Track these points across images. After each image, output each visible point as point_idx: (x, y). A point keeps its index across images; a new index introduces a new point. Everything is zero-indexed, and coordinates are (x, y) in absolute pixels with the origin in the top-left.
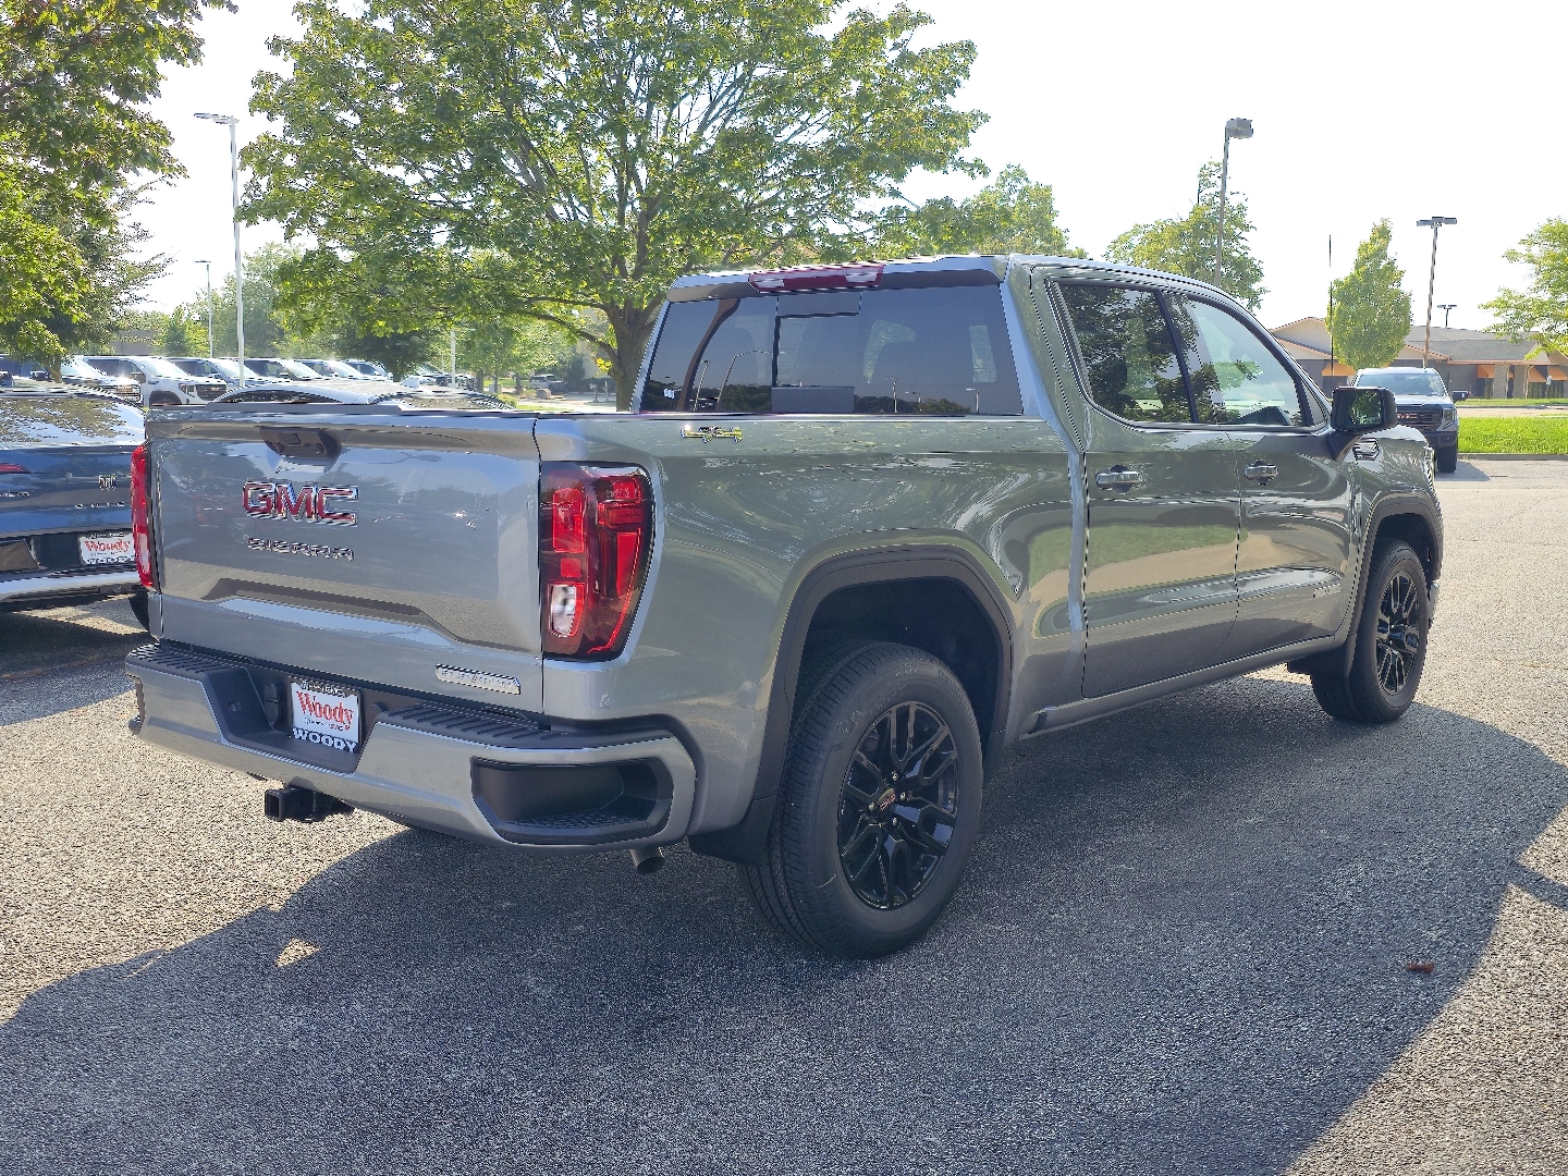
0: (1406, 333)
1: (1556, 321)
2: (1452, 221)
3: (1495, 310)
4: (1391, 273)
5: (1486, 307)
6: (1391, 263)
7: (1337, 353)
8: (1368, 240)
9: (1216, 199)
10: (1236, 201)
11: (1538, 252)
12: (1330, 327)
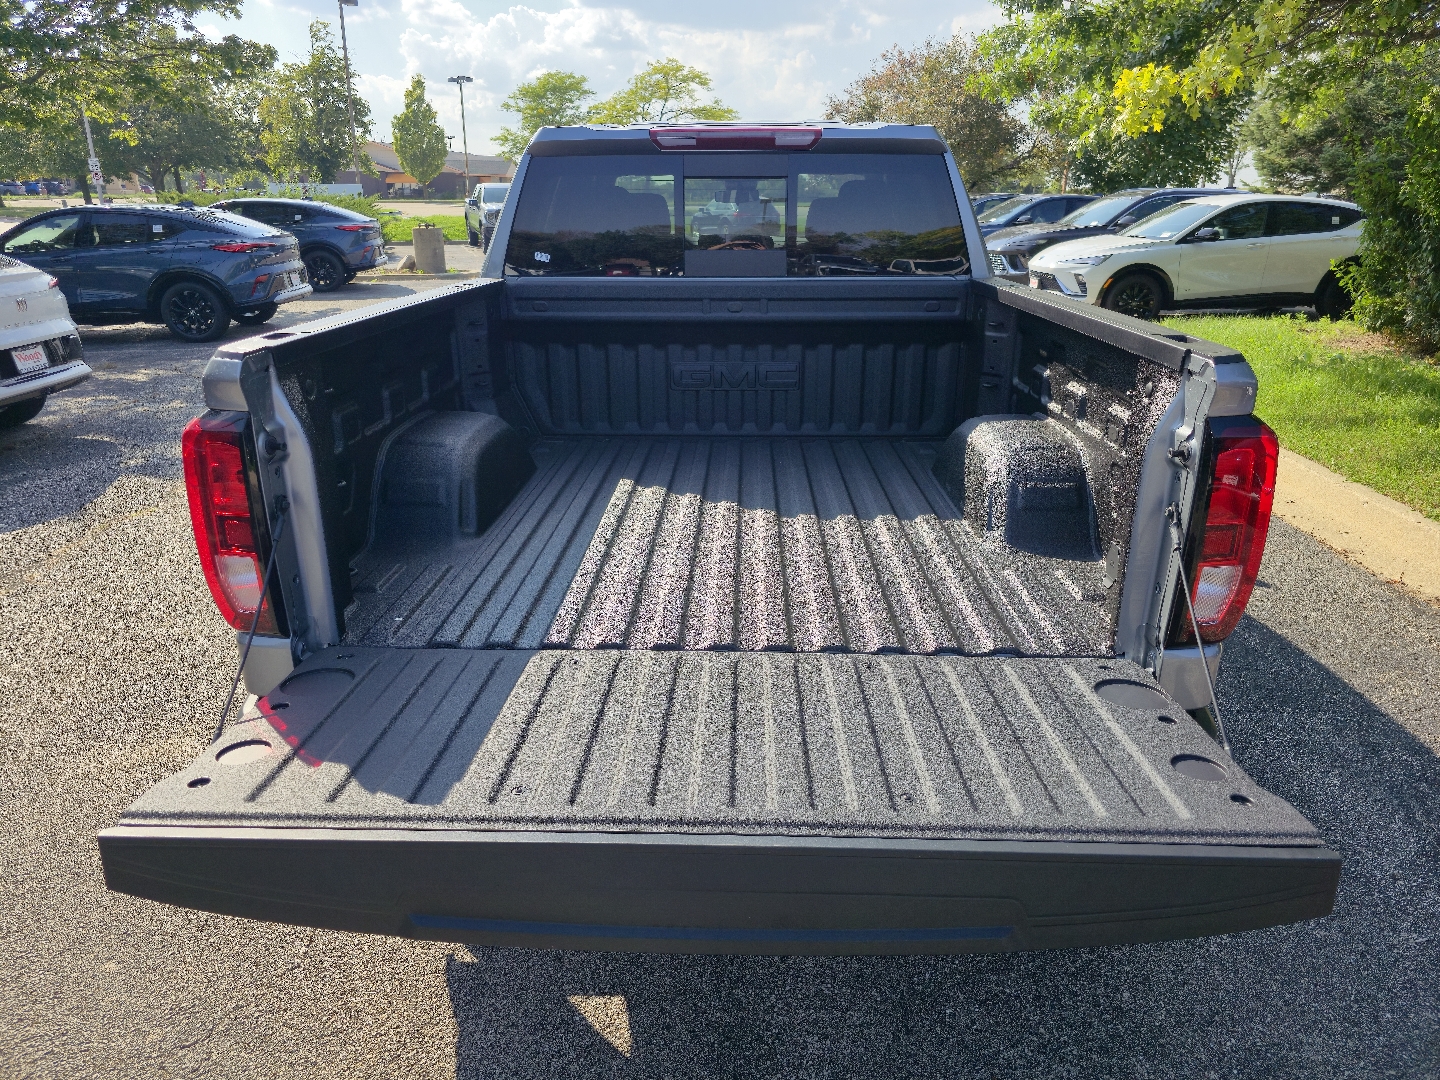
0: (445, 155)
2: (469, 79)
3: (501, 142)
4: (429, 114)
5: (495, 140)
6: (429, 106)
7: (404, 168)
8: (411, 89)
9: (326, 51)
10: (340, 54)
11: (522, 104)
12: (397, 150)
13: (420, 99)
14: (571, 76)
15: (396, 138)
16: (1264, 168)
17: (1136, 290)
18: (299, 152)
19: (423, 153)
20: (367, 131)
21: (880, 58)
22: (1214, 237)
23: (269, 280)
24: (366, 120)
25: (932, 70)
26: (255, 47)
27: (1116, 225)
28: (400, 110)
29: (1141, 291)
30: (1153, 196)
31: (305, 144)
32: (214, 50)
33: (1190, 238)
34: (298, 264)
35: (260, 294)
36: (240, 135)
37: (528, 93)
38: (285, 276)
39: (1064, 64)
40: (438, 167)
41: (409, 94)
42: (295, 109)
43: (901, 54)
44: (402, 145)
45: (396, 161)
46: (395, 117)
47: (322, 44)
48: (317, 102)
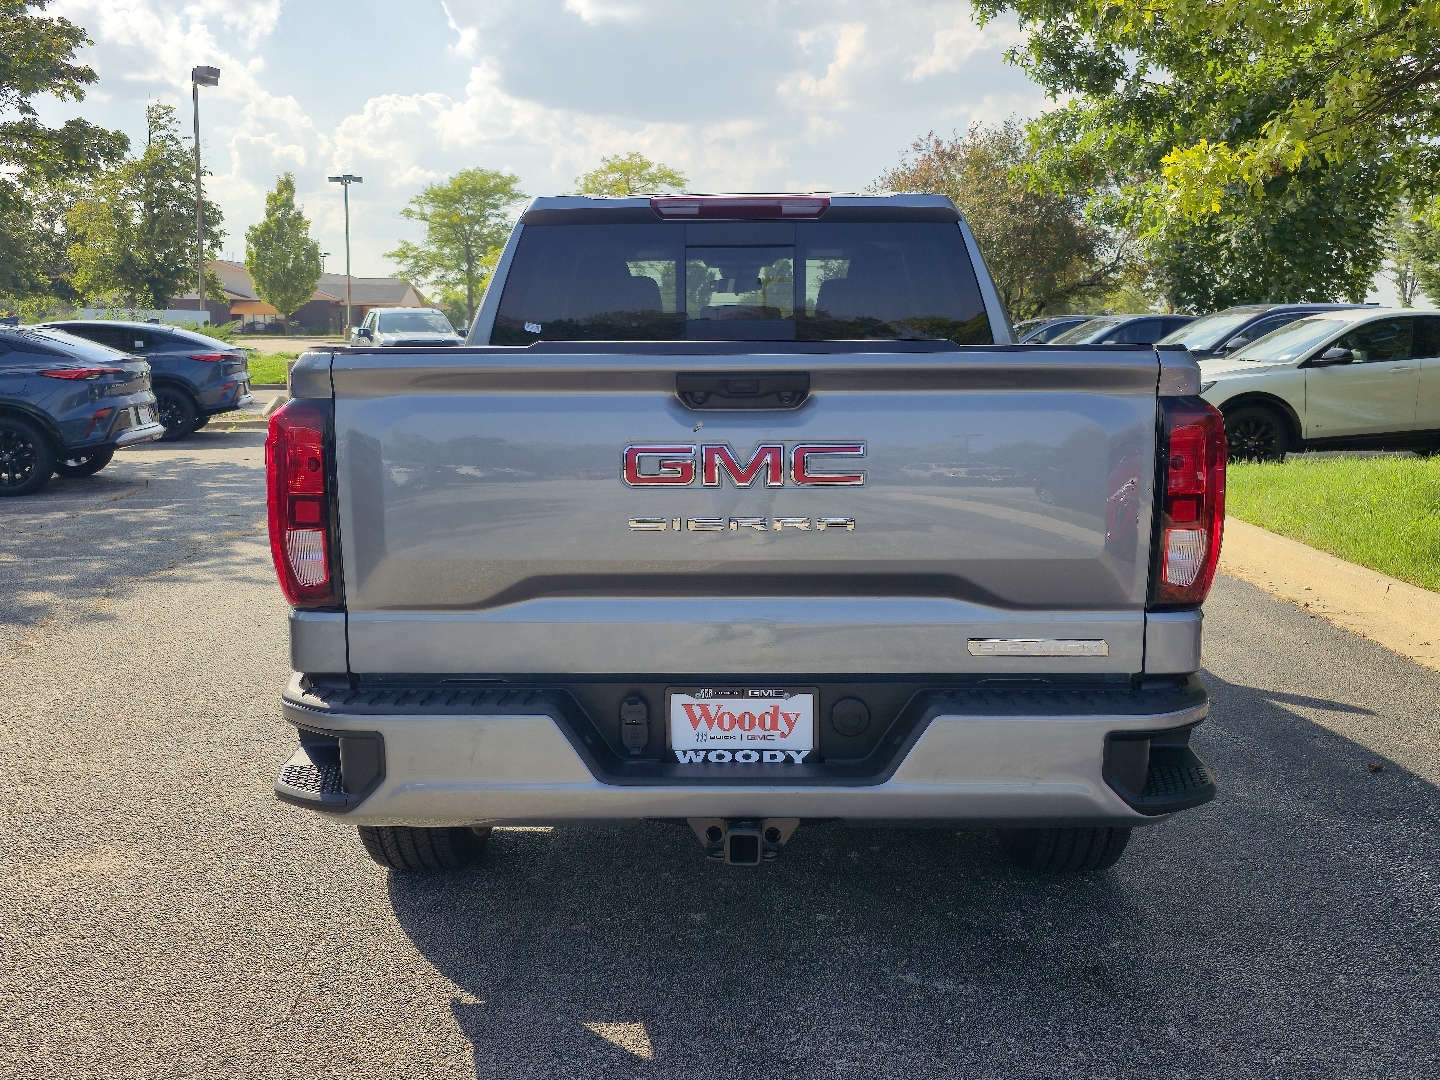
0: (318, 277)
1: (447, 270)
2: (359, 179)
3: (397, 259)
4: (299, 223)
5: (389, 256)
6: (299, 213)
7: (259, 294)
8: (275, 192)
9: (168, 142)
10: (188, 145)
11: (428, 210)
12: (251, 270)
13: (288, 204)
14: (496, 175)
15: (250, 255)
16: (1431, 287)
17: (1252, 425)
18: (121, 270)
19: (288, 274)
20: (217, 244)
21: (911, 148)
22: (1346, 359)
23: (111, 415)
24: (216, 229)
25: (979, 161)
26: (103, 133)
27: (1225, 349)
28: (260, 218)
29: (1258, 426)
30: (1270, 313)
31: (129, 258)
32: (51, 135)
33: (1314, 361)
34: (149, 397)
35: (98, 434)
36: (36, 249)
37: (438, 197)
38: (131, 410)
39: (1122, 151)
40: (307, 293)
41: (272, 199)
42: (118, 215)
43: (938, 143)
44: (257, 266)
45: (250, 286)
46: (251, 228)
47: (163, 133)
48: (149, 206)
